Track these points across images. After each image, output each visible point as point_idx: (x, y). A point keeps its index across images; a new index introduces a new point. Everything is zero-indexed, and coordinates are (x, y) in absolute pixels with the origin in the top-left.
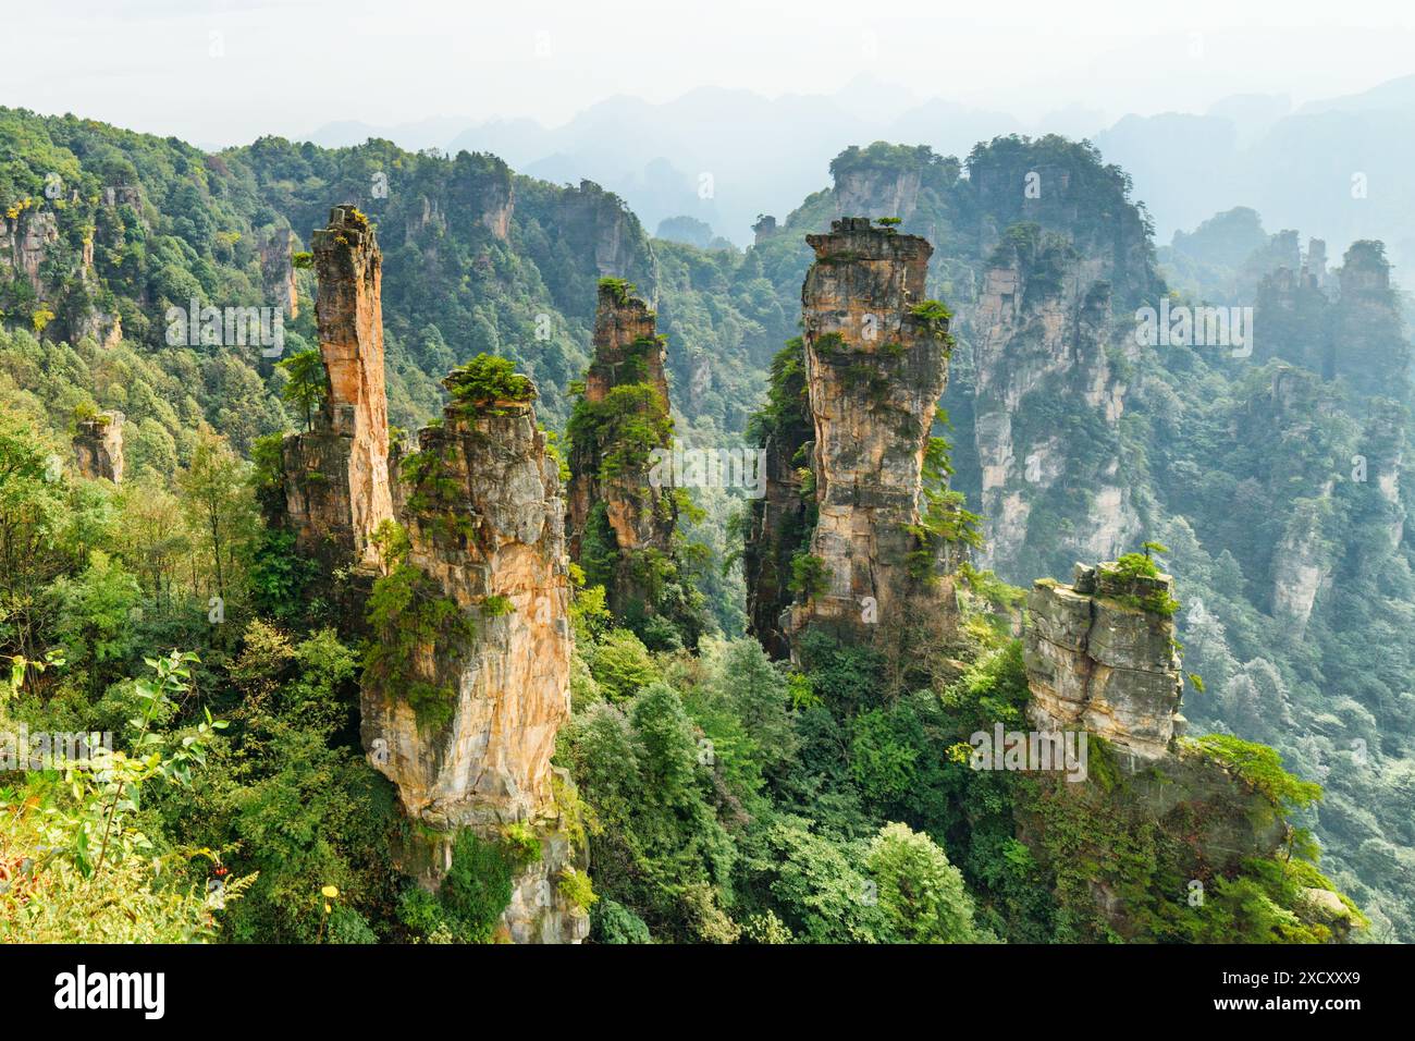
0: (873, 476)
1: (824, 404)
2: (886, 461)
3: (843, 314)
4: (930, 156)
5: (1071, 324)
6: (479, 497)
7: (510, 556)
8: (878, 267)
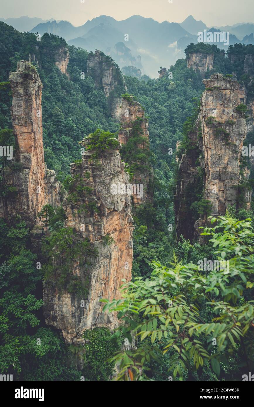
0: (225, 168)
1: (209, 142)
2: (229, 163)
4: (216, 49)
8: (226, 92)
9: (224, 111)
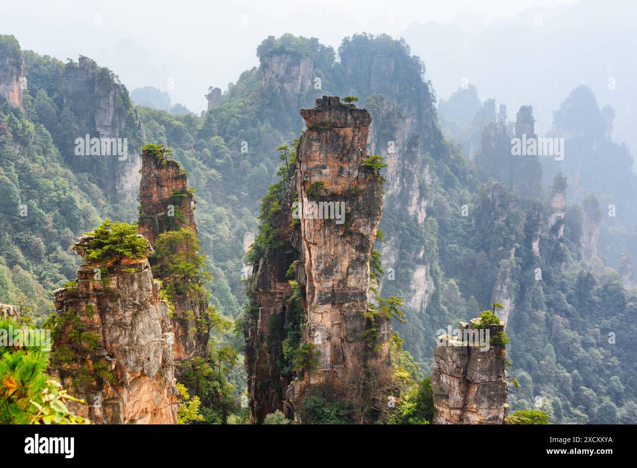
0: (343, 281)
1: (313, 233)
2: (350, 270)
3: (324, 167)
4: (318, 45)
5: (400, 162)
6: (111, 343)
7: (136, 388)
8: (345, 133)
9: (341, 170)
